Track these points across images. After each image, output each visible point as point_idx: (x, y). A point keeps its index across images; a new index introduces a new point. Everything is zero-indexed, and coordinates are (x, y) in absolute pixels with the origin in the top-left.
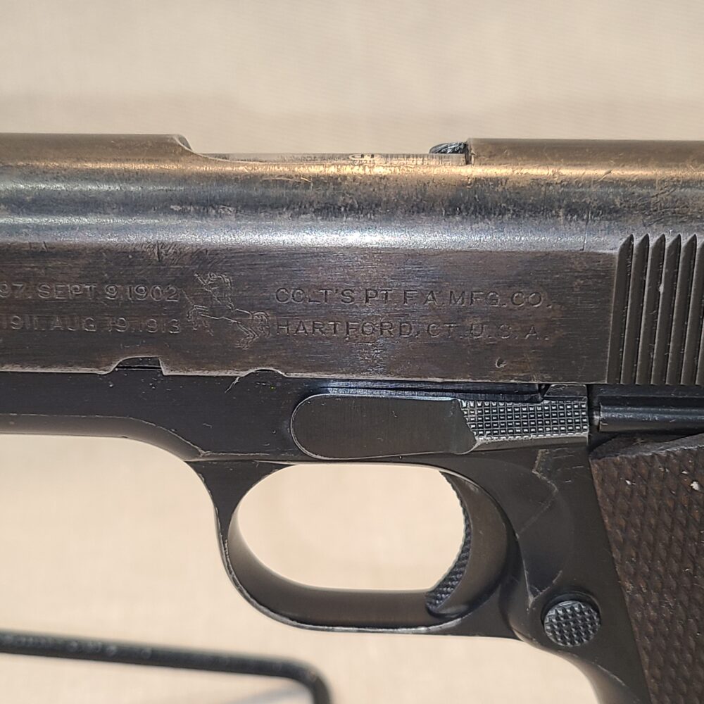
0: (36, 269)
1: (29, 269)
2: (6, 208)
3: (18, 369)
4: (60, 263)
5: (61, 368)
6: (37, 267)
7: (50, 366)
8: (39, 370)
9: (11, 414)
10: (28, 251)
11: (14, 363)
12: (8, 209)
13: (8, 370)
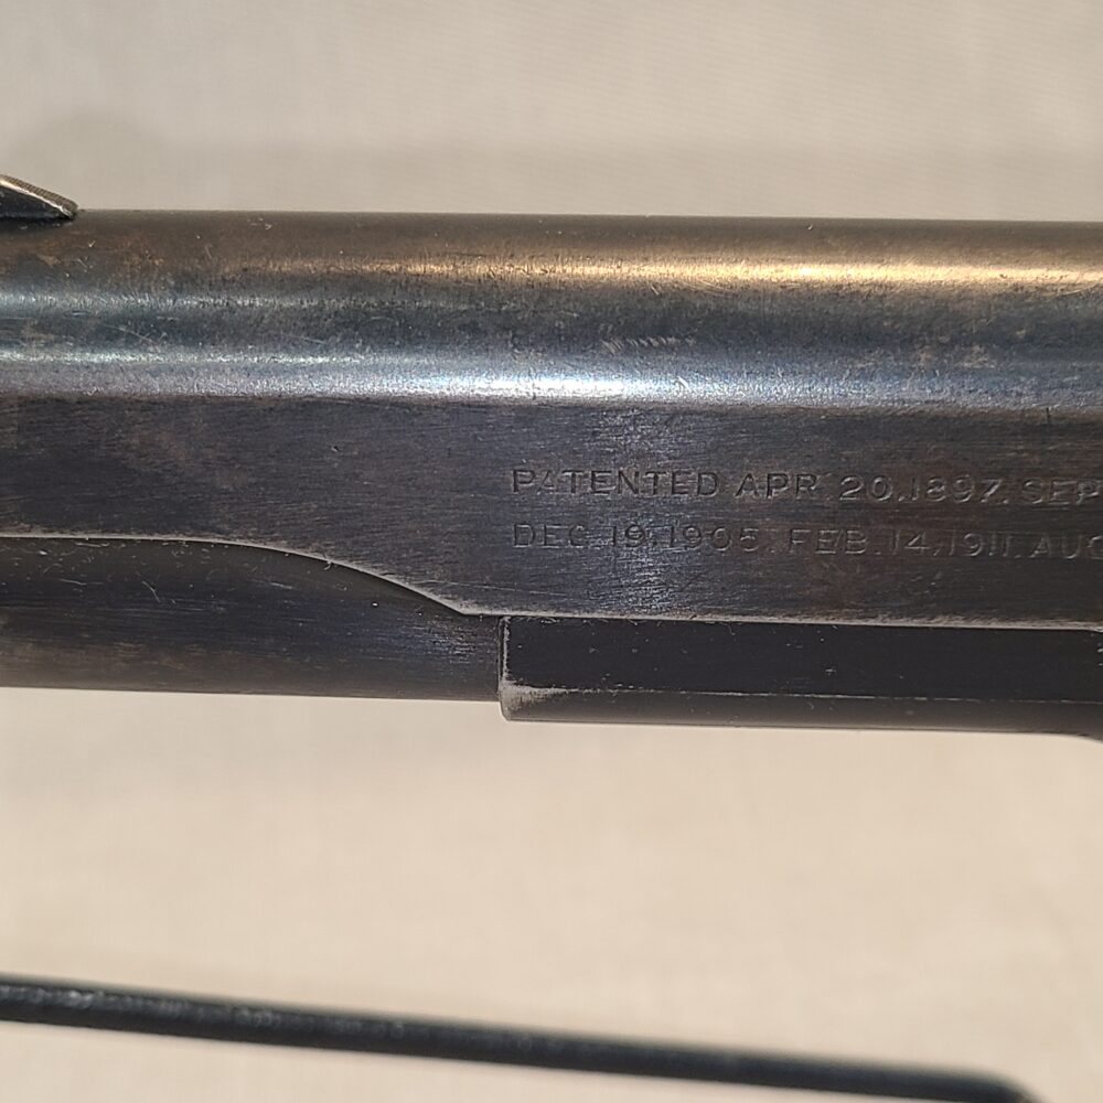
0: (1025, 455)
1: (1013, 454)
2: (982, 351)
3: (960, 623)
4: (1068, 444)
5: (1033, 621)
6: (1026, 451)
7: (1016, 619)
8: (994, 625)
9: (917, 698)
10: (1017, 424)
11: (953, 612)
12: (985, 352)
13: (940, 625)
